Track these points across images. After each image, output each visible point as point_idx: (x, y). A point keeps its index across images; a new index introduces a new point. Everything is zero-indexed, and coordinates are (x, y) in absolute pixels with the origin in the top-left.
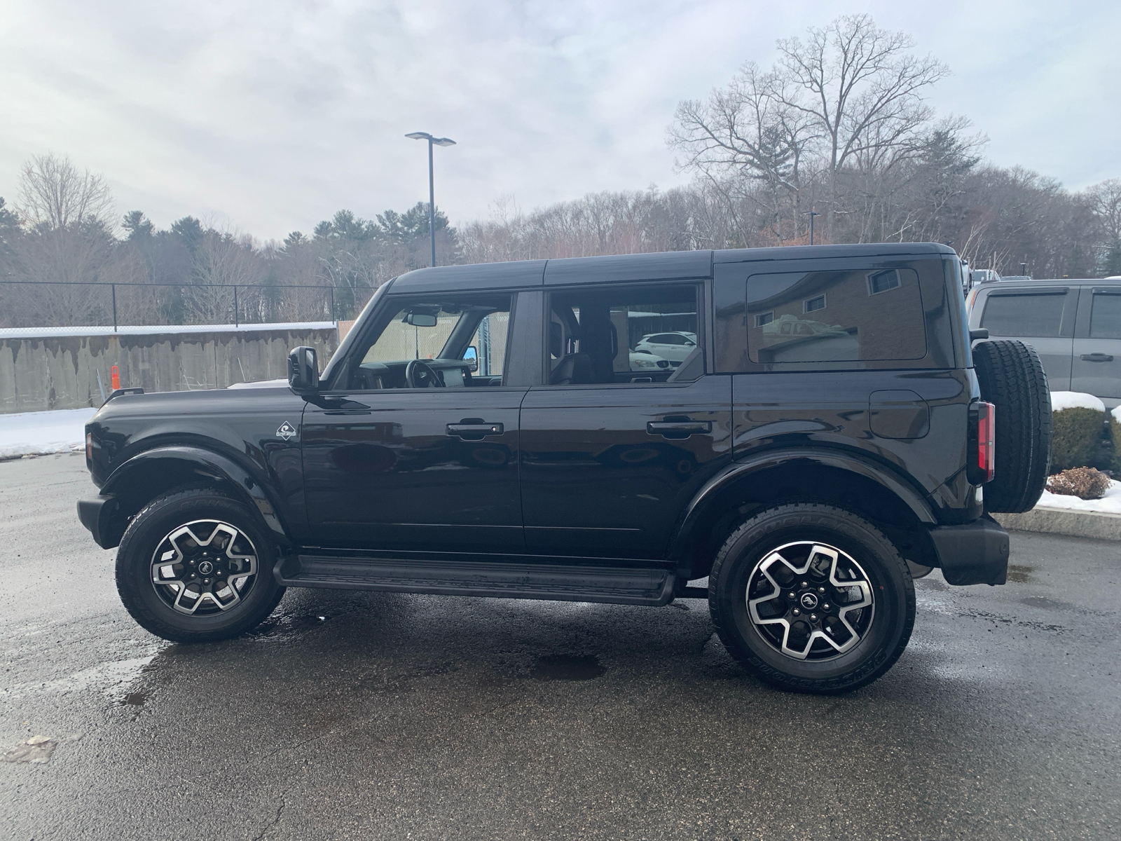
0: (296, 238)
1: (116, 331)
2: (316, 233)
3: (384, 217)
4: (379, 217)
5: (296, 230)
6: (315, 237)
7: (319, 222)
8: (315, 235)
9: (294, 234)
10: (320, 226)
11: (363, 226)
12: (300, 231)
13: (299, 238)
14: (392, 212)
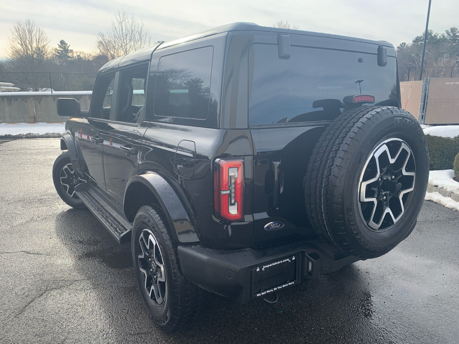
0: (403, 45)
1: (52, 93)
2: (413, 42)
3: (450, 31)
4: (447, 32)
5: (403, 42)
6: (412, 45)
7: (415, 37)
8: (412, 43)
9: (402, 44)
10: (416, 38)
11: (438, 37)
12: (405, 42)
13: (404, 45)
14: (455, 28)
